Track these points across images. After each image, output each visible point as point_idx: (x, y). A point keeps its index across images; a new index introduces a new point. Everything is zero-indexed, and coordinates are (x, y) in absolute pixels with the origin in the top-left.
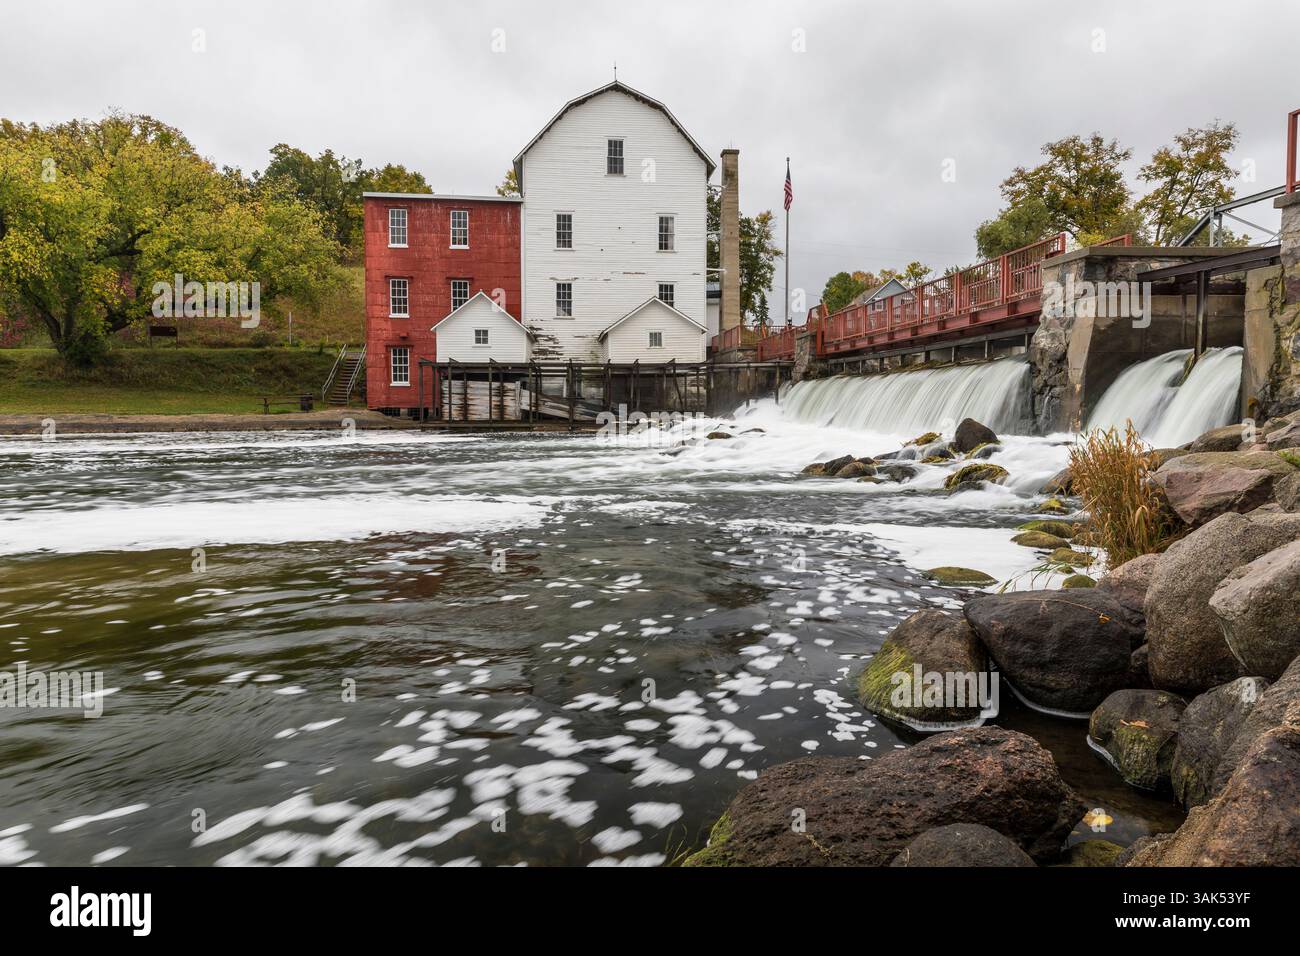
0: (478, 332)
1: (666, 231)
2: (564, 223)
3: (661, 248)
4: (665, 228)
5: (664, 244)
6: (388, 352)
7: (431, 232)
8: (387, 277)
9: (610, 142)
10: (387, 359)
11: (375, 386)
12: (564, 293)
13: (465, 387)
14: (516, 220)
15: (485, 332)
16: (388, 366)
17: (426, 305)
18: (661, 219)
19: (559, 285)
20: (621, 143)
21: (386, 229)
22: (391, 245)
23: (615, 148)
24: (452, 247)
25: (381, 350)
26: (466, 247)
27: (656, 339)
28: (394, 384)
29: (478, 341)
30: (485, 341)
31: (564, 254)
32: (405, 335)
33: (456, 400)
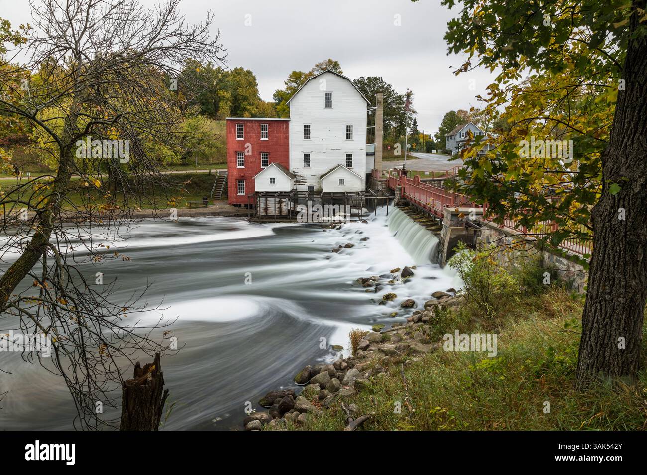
0: (271, 179)
1: (350, 131)
2: (307, 129)
3: (347, 138)
4: (349, 129)
5: (349, 136)
6: (237, 182)
7: (253, 133)
8: (236, 152)
9: (326, 94)
10: (236, 184)
11: (231, 194)
12: (307, 157)
13: (266, 200)
14: (287, 127)
15: (274, 179)
16: (236, 187)
17: (251, 163)
18: (347, 126)
19: (305, 154)
20: (331, 94)
21: (235, 132)
22: (237, 139)
23: (329, 96)
24: (262, 139)
25: (234, 181)
26: (267, 139)
27: (342, 182)
28: (239, 194)
29: (271, 183)
30: (274, 183)
31: (307, 141)
32: (243, 175)
33: (262, 205)
